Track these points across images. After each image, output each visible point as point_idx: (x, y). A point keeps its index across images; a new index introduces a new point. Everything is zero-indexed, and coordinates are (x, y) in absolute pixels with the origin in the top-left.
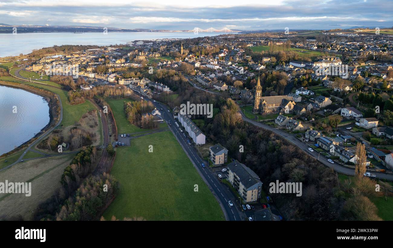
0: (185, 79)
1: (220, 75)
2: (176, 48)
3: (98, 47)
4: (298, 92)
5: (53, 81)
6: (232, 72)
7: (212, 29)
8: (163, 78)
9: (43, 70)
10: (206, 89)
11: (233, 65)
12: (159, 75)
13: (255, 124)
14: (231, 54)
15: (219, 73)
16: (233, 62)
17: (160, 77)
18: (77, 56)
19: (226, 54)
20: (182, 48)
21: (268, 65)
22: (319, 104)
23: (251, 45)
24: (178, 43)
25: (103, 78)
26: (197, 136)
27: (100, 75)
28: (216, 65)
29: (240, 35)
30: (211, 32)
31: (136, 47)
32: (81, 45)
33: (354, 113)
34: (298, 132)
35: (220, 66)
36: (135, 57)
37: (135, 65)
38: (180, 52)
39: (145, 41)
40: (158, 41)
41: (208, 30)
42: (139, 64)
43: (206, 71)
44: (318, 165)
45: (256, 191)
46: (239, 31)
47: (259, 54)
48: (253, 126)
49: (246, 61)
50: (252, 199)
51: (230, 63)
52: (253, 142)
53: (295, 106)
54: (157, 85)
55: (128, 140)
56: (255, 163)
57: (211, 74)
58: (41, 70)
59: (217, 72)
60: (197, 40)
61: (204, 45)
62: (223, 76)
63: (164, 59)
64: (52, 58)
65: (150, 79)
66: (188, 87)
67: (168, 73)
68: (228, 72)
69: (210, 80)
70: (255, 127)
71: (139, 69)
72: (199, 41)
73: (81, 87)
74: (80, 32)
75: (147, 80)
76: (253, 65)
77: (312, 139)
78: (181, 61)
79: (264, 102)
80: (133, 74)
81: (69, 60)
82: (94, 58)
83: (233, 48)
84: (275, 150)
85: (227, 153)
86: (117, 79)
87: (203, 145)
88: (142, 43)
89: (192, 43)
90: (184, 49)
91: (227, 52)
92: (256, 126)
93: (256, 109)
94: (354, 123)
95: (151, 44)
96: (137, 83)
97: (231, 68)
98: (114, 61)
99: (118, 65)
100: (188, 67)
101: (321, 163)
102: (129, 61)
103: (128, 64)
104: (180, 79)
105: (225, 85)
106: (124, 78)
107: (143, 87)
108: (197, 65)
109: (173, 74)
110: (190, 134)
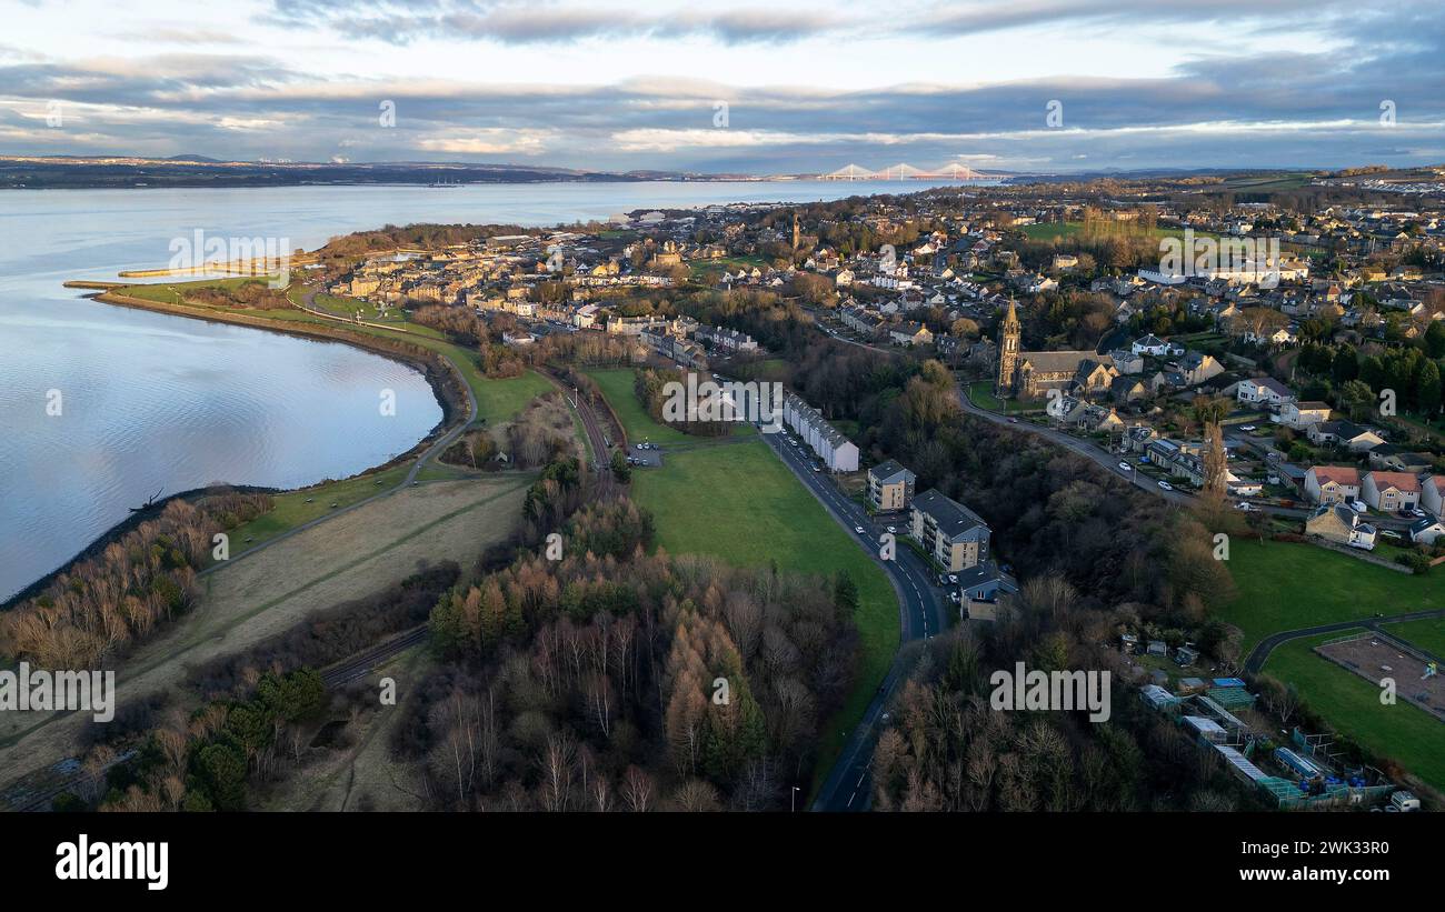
0: (806, 318)
1: (914, 305)
2: (778, 230)
3: (523, 231)
4: (1137, 348)
5: (421, 323)
6: (952, 297)
7: (904, 169)
8: (738, 316)
9: (381, 293)
10: (869, 342)
11: (957, 279)
12: (727, 307)
13: (995, 419)
14: (956, 248)
15: (909, 299)
16: (959, 271)
17: (728, 313)
18: (465, 256)
19: (940, 247)
20: (797, 229)
21: (1066, 280)
22: (1186, 375)
23: (1027, 220)
24: (784, 217)
25: (560, 316)
26: (835, 448)
27: (550, 308)
28: (904, 280)
29: (1007, 189)
30: (902, 178)
31: (642, 231)
32: (469, 225)
33: (1271, 393)
34: (1104, 434)
35: (916, 283)
36: (650, 258)
37: (652, 281)
38: (789, 239)
39: (668, 211)
40: (711, 210)
41: (888, 173)
42: (663, 276)
43: (868, 296)
44: (1131, 492)
45: (974, 545)
46: (1005, 177)
47: (1045, 245)
48: (990, 423)
49: (1001, 267)
50: (964, 564)
51: (948, 273)
52: (985, 460)
53: (1115, 379)
54: (722, 335)
55: (655, 457)
56: (984, 502)
57: (884, 304)
58: (374, 294)
59: (904, 299)
60: (846, 206)
61: (870, 220)
62: (920, 308)
63: (738, 265)
64: (395, 263)
65: (699, 320)
66: (813, 337)
67: (753, 300)
68: (938, 299)
69: (880, 317)
70: (994, 426)
71: (664, 292)
72: (852, 208)
73: (505, 337)
74: (448, 182)
75: (688, 322)
76: (1021, 277)
77: (1137, 447)
78: (792, 268)
79: (1027, 365)
80: (647, 303)
81: (447, 267)
82: (518, 263)
83: (964, 230)
84: (1035, 469)
85: (913, 483)
86: (603, 320)
87: (851, 474)
88: (658, 219)
89: (828, 214)
90: (802, 232)
91: (943, 241)
92: (998, 424)
93: (1005, 387)
94: (1268, 418)
95: (690, 222)
96: (664, 329)
97: (950, 287)
98: (585, 271)
99: (600, 282)
100: (815, 285)
101: (1140, 488)
102: (629, 271)
103: (630, 277)
104: (791, 316)
105: (924, 331)
106: (623, 316)
107: (680, 339)
108: (844, 278)
109: (767, 304)
110: (816, 449)
